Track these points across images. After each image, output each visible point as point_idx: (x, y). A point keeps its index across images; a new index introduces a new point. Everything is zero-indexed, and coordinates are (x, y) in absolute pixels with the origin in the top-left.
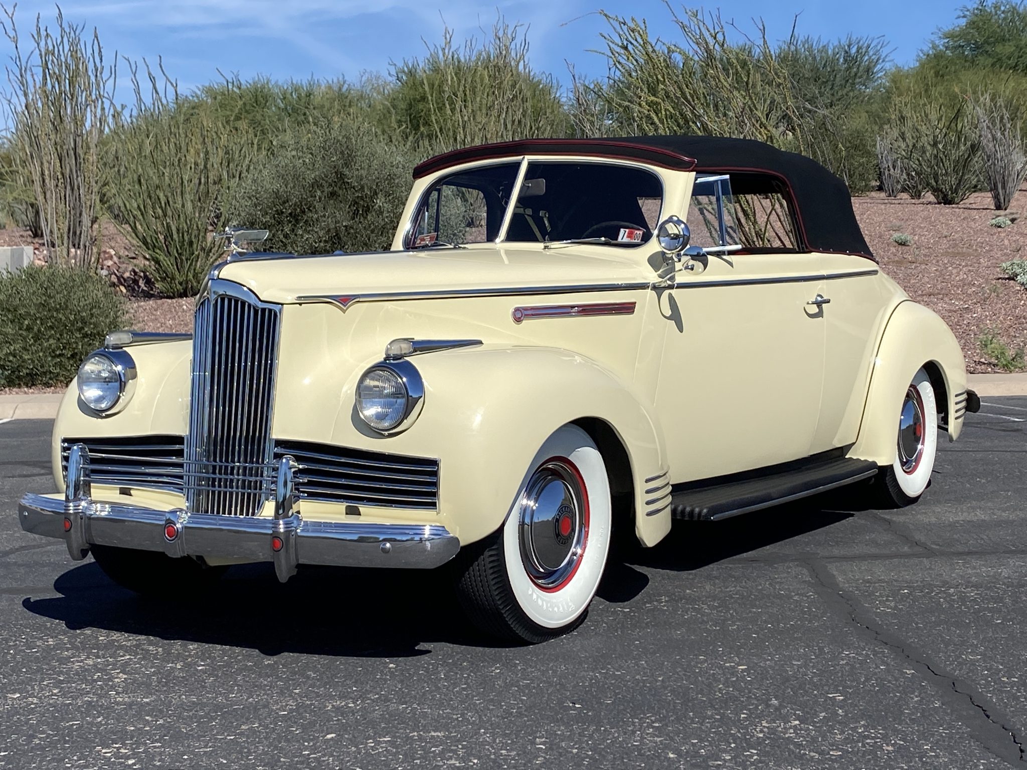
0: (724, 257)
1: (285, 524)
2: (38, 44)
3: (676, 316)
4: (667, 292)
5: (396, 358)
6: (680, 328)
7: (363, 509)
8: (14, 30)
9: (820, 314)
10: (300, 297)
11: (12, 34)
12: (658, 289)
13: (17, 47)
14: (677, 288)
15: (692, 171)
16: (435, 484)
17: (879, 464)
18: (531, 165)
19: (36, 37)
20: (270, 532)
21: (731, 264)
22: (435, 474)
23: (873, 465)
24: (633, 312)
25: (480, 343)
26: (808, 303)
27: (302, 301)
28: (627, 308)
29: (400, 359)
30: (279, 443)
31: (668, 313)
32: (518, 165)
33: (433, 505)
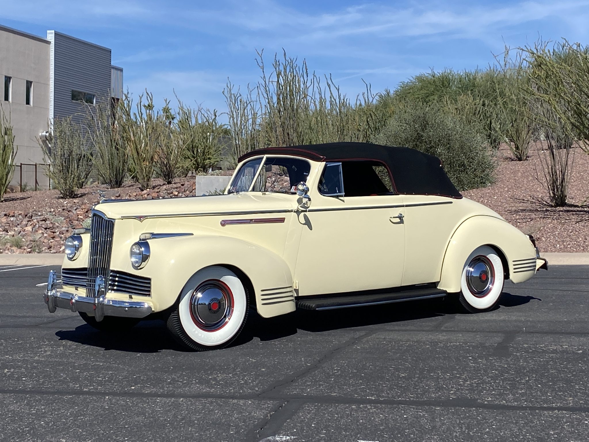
0: (340, 198)
1: (98, 300)
2: (276, 69)
3: (308, 223)
4: (303, 213)
5: (143, 240)
6: (311, 228)
7: (133, 296)
8: (262, 63)
9: (402, 222)
10: (122, 217)
11: (261, 65)
12: (298, 212)
13: (263, 72)
14: (308, 211)
15: (323, 161)
16: (150, 287)
17: (448, 292)
18: (268, 159)
19: (275, 65)
20: (93, 302)
21: (343, 201)
22: (150, 283)
23: (445, 292)
24: (284, 222)
25: (192, 234)
26: (391, 218)
27: (123, 218)
28: (282, 220)
29: (144, 240)
30: (113, 271)
31: (304, 222)
32: (262, 158)
33: (149, 295)
